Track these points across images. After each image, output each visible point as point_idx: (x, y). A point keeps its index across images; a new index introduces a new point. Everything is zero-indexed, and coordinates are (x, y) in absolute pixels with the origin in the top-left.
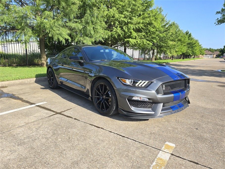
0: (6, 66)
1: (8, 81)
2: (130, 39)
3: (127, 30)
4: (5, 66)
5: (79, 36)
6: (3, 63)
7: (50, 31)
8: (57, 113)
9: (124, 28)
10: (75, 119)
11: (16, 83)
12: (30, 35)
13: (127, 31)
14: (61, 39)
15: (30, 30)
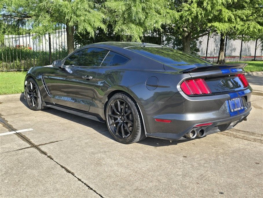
0: (21, 71)
1: (5, 94)
2: (216, 24)
3: (211, 7)
4: (18, 71)
5: (120, 22)
6: (17, 65)
7: (71, 17)
8: (33, 146)
9: (204, 4)
10: (49, 157)
11: (16, 98)
12: (45, 24)
13: (210, 9)
14: (89, 29)
15: (48, 17)
